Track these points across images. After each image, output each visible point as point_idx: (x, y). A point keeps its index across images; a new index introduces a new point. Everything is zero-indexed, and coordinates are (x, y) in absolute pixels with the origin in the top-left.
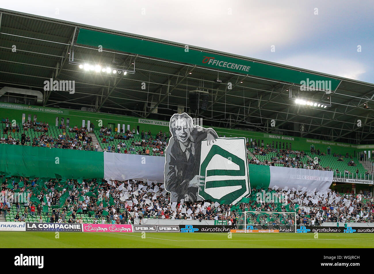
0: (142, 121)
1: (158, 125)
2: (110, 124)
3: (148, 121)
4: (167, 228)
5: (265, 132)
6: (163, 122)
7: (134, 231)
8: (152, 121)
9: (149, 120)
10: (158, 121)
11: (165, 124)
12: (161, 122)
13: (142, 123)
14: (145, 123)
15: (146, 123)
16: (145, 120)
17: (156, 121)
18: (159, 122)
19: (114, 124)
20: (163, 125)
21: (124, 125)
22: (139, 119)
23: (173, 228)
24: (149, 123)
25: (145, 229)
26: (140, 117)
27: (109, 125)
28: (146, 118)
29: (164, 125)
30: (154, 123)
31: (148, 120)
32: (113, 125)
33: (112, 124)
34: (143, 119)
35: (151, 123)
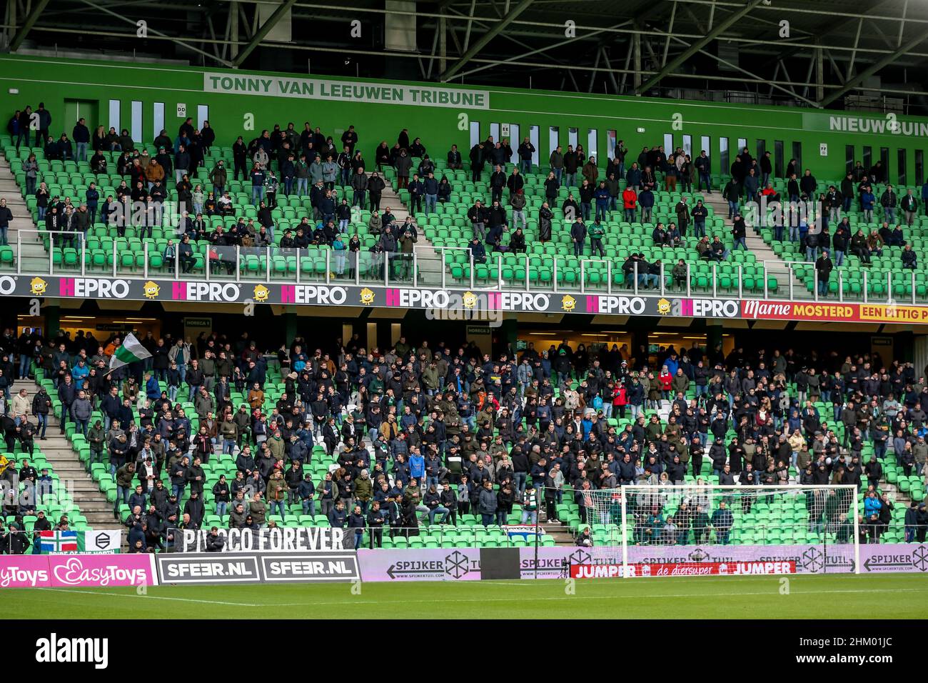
0: (219, 82)
1: (295, 95)
2: (74, 101)
3: (250, 80)
4: (304, 563)
5: (811, 106)
6: (317, 83)
7: (163, 581)
8: (266, 79)
9: (254, 78)
10: (296, 80)
11: (328, 90)
12: (308, 82)
13: (220, 90)
14: (232, 91)
15: (240, 91)
16: (233, 77)
17: (284, 80)
18: (300, 81)
19: (94, 103)
20: (317, 95)
21: (137, 107)
22: (207, 75)
23: (330, 564)
24: (253, 92)
25: (209, 569)
26: (212, 64)
27: (70, 106)
29: (323, 93)
31: (247, 77)
32: (87, 108)
33: (82, 101)
34: (223, 76)
35: (261, 92)
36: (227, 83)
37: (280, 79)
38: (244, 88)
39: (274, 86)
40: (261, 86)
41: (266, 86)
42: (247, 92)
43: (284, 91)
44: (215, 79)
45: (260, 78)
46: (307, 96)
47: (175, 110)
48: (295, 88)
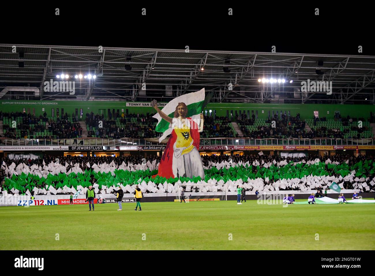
1: (145, 106)
8: (140, 103)
10: (145, 103)
12: (148, 103)
14: (133, 106)
16: (133, 103)
17: (143, 103)
18: (146, 103)
19: (105, 110)
22: (127, 103)
24: (137, 106)
27: (100, 110)
28: (135, 101)
30: (141, 105)
34: (131, 103)
35: (139, 106)
36: (132, 104)
37: (142, 103)
38: (135, 105)
39: (141, 104)
40: (139, 105)
41: (140, 104)
42: (136, 106)
43: (143, 105)
44: (130, 104)
45: (138, 103)
46: (148, 106)
47: (121, 110)
48: (145, 105)
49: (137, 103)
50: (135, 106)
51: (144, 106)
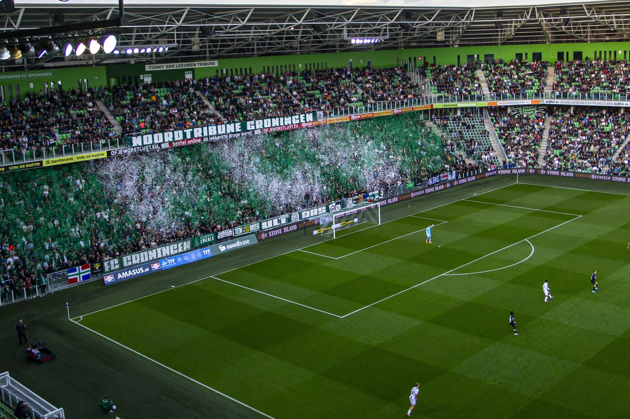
1: (170, 69)
6: (175, 64)
8: (163, 65)
12: (173, 64)
13: (151, 69)
16: (154, 65)
17: (167, 64)
18: (171, 64)
20: (175, 68)
22: (147, 66)
24: (160, 69)
28: (156, 62)
30: (165, 68)
34: (152, 65)
35: (162, 69)
36: (153, 67)
40: (162, 67)
44: (150, 67)
46: (173, 68)
47: (140, 77)
48: (170, 67)
49: (159, 65)
50: (156, 69)
51: (168, 69)
